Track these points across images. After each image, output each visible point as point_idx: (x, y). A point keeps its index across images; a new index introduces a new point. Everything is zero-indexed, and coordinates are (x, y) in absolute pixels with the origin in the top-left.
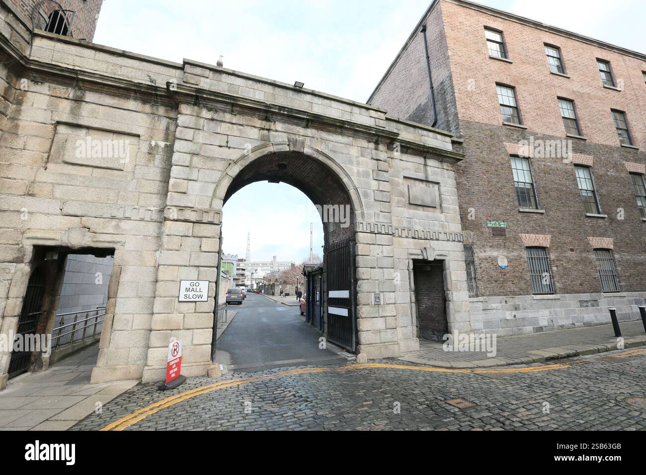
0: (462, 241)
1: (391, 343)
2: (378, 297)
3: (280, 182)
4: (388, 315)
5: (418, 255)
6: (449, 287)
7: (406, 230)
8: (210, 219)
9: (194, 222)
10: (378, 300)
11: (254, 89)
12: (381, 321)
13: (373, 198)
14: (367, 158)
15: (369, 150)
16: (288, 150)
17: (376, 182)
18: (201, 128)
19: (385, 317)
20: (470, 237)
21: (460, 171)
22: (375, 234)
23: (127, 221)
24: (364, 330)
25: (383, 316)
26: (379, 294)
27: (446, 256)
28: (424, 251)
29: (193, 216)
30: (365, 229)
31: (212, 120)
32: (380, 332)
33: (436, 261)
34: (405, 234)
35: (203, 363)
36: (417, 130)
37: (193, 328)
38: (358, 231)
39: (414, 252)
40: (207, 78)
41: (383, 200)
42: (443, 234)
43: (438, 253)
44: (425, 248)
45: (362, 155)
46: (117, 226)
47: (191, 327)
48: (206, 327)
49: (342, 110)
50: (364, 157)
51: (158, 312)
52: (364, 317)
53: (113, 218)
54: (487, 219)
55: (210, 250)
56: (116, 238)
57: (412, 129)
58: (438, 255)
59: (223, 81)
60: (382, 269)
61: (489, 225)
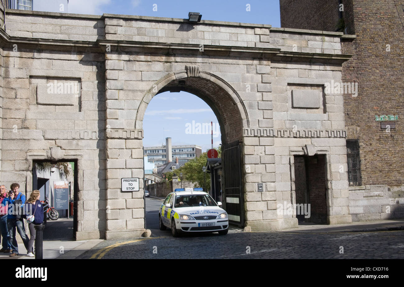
0: (344, 136)
1: (271, 220)
2: (261, 186)
3: (181, 91)
4: (269, 200)
5: (299, 151)
6: (329, 177)
7: (288, 132)
8: (136, 136)
9: (125, 139)
10: (260, 189)
11: (157, 28)
12: (264, 204)
13: (257, 107)
14: (252, 73)
15: (254, 67)
16: (186, 76)
17: (260, 94)
18: (122, 69)
19: (267, 201)
20: (356, 132)
21: (350, 68)
22: (259, 137)
23: (82, 140)
24: (249, 210)
25: (265, 200)
26: (262, 184)
27: (327, 151)
28: (304, 148)
29: (124, 135)
30: (249, 134)
31: (129, 61)
32: (262, 212)
33: (316, 156)
34: (287, 134)
35: (140, 230)
36: (303, 36)
37: (132, 207)
38: (244, 136)
39: (295, 149)
40: (122, 26)
41: (266, 109)
42: (324, 132)
43: (320, 149)
44: (306, 146)
45: (248, 72)
46: (77, 144)
47: (131, 208)
48: (140, 207)
49: (229, 33)
50: (249, 73)
51: (110, 198)
52: (250, 201)
53: (74, 139)
54: (376, 114)
55: (138, 157)
56: (78, 153)
57: (297, 36)
58: (319, 151)
59: (134, 26)
60: (264, 165)
61: (377, 120)
